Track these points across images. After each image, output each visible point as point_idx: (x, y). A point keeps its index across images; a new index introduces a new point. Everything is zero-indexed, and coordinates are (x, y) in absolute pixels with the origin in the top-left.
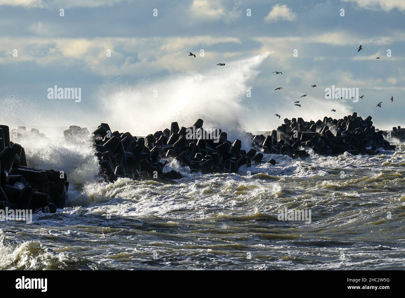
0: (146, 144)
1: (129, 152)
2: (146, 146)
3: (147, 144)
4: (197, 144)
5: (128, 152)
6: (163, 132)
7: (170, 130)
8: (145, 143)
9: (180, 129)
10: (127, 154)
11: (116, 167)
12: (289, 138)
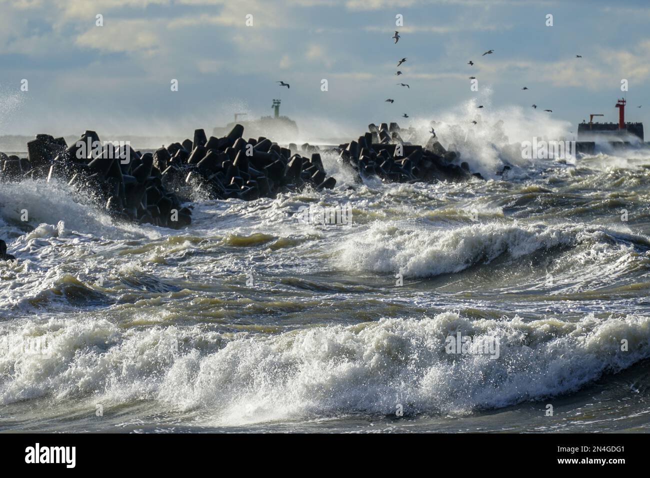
0: (155, 163)
1: (128, 176)
2: (155, 166)
3: (157, 164)
4: (234, 164)
5: (126, 174)
6: (181, 144)
7: (193, 141)
8: (154, 161)
9: (208, 139)
10: (125, 178)
11: (109, 199)
12: (376, 155)
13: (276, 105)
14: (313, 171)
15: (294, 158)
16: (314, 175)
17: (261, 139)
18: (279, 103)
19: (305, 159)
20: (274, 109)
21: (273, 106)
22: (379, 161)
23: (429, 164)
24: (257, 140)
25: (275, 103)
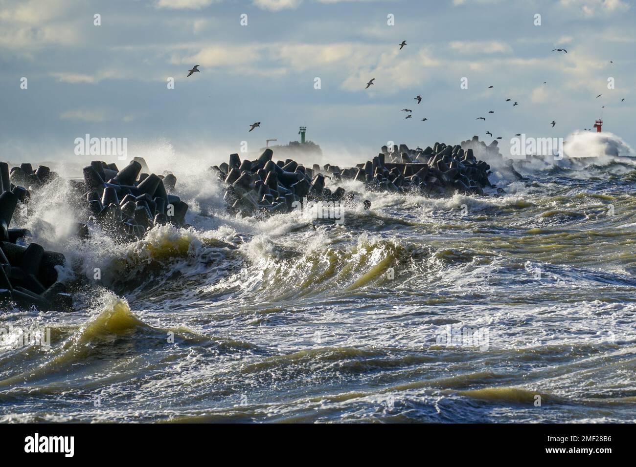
4: (265, 183)
6: (219, 166)
7: (229, 164)
11: (156, 216)
12: (388, 173)
13: (302, 131)
15: (317, 177)
17: (288, 161)
18: (305, 130)
22: (391, 178)
23: (434, 180)
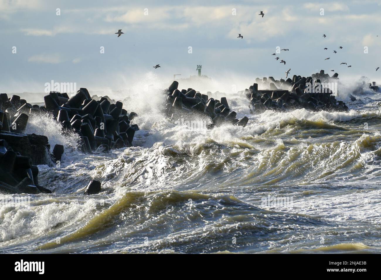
1: (108, 115)
4: (173, 105)
5: (106, 114)
10: (105, 116)
11: (96, 130)
12: (261, 97)
13: (199, 68)
14: (222, 108)
15: (210, 100)
16: (223, 110)
17: (189, 89)
18: (201, 67)
19: (217, 101)
20: (198, 71)
21: (197, 69)
22: (263, 101)
23: (293, 102)
24: (187, 90)
25: (198, 67)
